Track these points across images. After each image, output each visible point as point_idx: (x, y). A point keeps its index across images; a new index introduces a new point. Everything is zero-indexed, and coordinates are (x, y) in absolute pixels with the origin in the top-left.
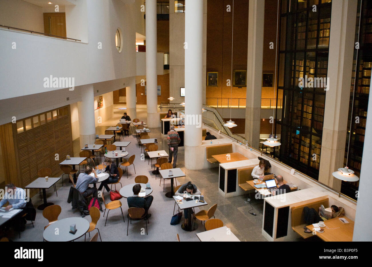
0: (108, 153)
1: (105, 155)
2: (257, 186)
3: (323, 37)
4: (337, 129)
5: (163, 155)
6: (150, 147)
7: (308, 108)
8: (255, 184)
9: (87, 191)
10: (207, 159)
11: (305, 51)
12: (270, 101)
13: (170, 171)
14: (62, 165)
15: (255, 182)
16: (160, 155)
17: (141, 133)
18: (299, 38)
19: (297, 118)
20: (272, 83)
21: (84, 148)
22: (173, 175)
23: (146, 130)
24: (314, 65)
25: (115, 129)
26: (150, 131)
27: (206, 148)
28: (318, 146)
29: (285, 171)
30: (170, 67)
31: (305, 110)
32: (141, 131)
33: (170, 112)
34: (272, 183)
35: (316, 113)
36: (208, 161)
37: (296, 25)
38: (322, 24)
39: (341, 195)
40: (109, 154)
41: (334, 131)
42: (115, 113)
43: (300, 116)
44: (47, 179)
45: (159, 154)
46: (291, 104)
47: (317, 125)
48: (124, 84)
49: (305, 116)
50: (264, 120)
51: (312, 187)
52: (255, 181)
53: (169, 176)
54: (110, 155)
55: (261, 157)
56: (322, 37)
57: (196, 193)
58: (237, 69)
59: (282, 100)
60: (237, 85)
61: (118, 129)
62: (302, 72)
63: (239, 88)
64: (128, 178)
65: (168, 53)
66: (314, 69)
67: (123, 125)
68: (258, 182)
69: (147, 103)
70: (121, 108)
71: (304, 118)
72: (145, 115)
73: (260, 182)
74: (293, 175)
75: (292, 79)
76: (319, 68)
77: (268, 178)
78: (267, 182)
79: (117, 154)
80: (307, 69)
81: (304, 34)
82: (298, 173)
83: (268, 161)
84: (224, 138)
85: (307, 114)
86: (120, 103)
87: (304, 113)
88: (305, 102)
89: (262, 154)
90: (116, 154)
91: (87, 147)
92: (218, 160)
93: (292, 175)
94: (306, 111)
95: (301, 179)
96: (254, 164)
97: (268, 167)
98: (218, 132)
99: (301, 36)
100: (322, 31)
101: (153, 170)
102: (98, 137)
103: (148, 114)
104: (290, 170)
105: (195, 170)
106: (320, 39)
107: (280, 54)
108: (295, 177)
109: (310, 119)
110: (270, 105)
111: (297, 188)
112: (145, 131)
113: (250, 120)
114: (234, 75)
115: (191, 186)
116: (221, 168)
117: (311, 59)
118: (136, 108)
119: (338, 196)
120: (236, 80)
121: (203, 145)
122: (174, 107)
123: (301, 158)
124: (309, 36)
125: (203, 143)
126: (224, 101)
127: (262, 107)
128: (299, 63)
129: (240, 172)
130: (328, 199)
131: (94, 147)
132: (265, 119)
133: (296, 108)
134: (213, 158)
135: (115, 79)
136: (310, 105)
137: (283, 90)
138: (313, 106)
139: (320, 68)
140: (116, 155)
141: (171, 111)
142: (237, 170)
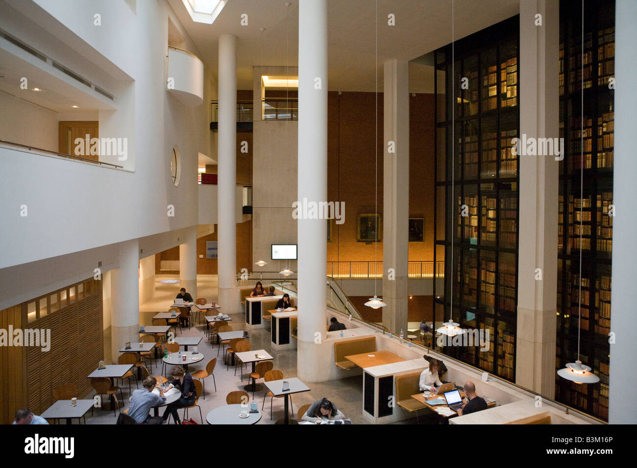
0: (168, 356)
1: (164, 359)
2: (430, 402)
3: (507, 160)
4: (540, 308)
5: (265, 357)
6: (238, 345)
7: (488, 275)
8: (426, 399)
9: (147, 420)
10: (336, 364)
11: (479, 181)
12: (420, 265)
13: (284, 382)
14: (94, 379)
15: (427, 397)
16: (259, 357)
17: (217, 322)
18: (467, 161)
19: (470, 293)
20: (422, 235)
21: (124, 350)
22: (289, 390)
23: (224, 317)
24: (494, 204)
25: (169, 316)
26: (230, 319)
27: (333, 343)
28: (509, 338)
29: (472, 376)
30: (254, 210)
31: (483, 279)
32: (215, 318)
33: (259, 286)
34: (454, 397)
35: (501, 282)
36: (337, 366)
37: (462, 141)
38: (504, 139)
39: (569, 410)
40: (171, 358)
41: (536, 312)
42: (158, 289)
43: (475, 290)
44: (75, 402)
45: (256, 355)
46: (459, 269)
47: (504, 304)
48: (179, 239)
49: (483, 288)
50: (411, 298)
51: (519, 399)
52: (426, 395)
53: (283, 391)
54: (173, 358)
55: (428, 355)
56: (504, 160)
57: (336, 416)
58: (364, 213)
59: (444, 262)
60: (364, 240)
61: (175, 316)
62: (475, 215)
63: (367, 244)
64: (206, 399)
65: (250, 187)
66: (495, 211)
67: (181, 309)
68: (431, 396)
69: (219, 273)
70: (164, 281)
71: (483, 291)
72: (213, 292)
73: (434, 395)
74: (487, 383)
75: (459, 229)
76: (503, 210)
77: (446, 388)
78: (447, 395)
79: (186, 357)
80: (484, 211)
81: (476, 155)
82: (494, 379)
83: (442, 362)
84: (359, 327)
85: (487, 285)
86: (162, 271)
87: (482, 284)
88: (483, 266)
89: (430, 351)
90: (184, 358)
91: (130, 348)
92: (356, 363)
93: (484, 383)
94: (485, 280)
95: (500, 389)
96: (420, 367)
97: (443, 371)
98: (348, 318)
99: (471, 158)
100: (504, 150)
101: (248, 384)
102: (144, 331)
103: (220, 289)
104: (481, 375)
105: (317, 383)
106: (502, 163)
107: (438, 187)
108: (491, 386)
109: (492, 294)
110: (420, 273)
111: (494, 403)
112: (222, 319)
113: (391, 298)
114: (359, 222)
115: (329, 403)
116: (367, 375)
117: (490, 196)
118: (196, 280)
119: (565, 413)
120: (361, 231)
121: (328, 340)
122: (261, 278)
123: (480, 360)
124: (484, 158)
125: (328, 337)
126: (343, 267)
127: (410, 275)
128: (470, 200)
129: (399, 380)
130: (549, 417)
131: (141, 346)
132: (413, 297)
133: (468, 275)
134: (347, 360)
135: (169, 230)
136: (492, 270)
137: (444, 246)
138: (497, 272)
139: (505, 210)
140: (184, 360)
141: (261, 284)
142: (394, 378)
